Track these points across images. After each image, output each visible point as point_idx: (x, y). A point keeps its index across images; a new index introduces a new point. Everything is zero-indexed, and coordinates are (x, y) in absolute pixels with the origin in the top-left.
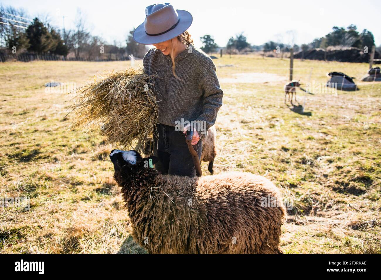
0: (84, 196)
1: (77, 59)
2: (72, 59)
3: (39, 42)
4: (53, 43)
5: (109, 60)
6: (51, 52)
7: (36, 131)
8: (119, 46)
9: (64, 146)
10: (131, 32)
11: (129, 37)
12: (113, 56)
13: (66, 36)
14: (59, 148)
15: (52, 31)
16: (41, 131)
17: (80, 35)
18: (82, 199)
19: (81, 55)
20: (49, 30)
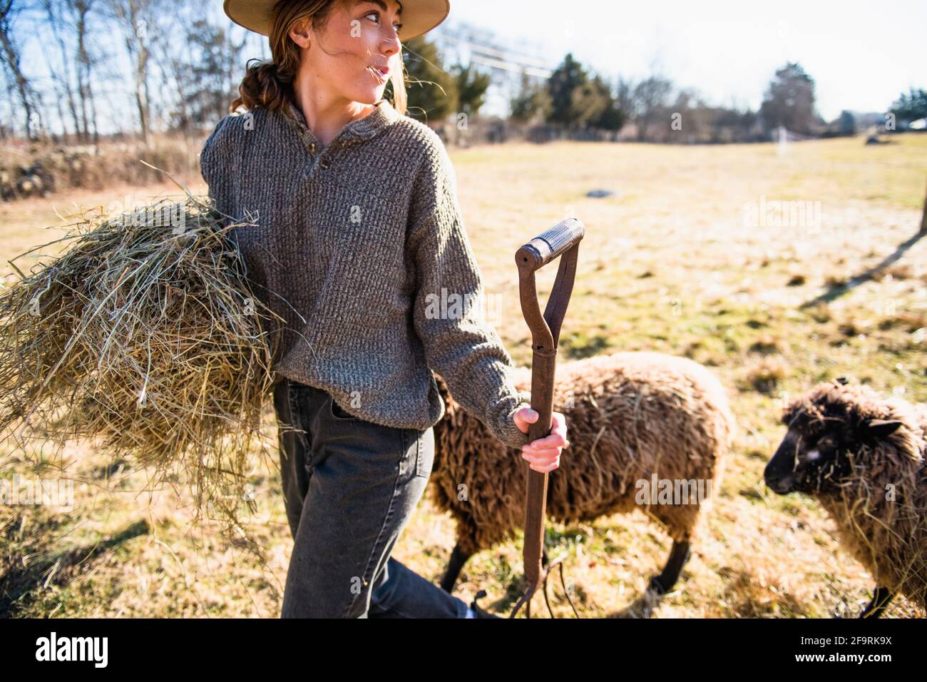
0: (743, 484)
1: (641, 138)
2: (628, 140)
3: (568, 102)
4: (597, 104)
5: (715, 141)
6: (590, 123)
7: (589, 293)
8: (742, 108)
9: (659, 338)
10: (779, 74)
11: (773, 85)
12: (726, 133)
13: (623, 90)
14: (648, 341)
15: (597, 80)
16: (601, 296)
17: (652, 86)
18: (742, 493)
19: (651, 130)
20: (591, 77)
